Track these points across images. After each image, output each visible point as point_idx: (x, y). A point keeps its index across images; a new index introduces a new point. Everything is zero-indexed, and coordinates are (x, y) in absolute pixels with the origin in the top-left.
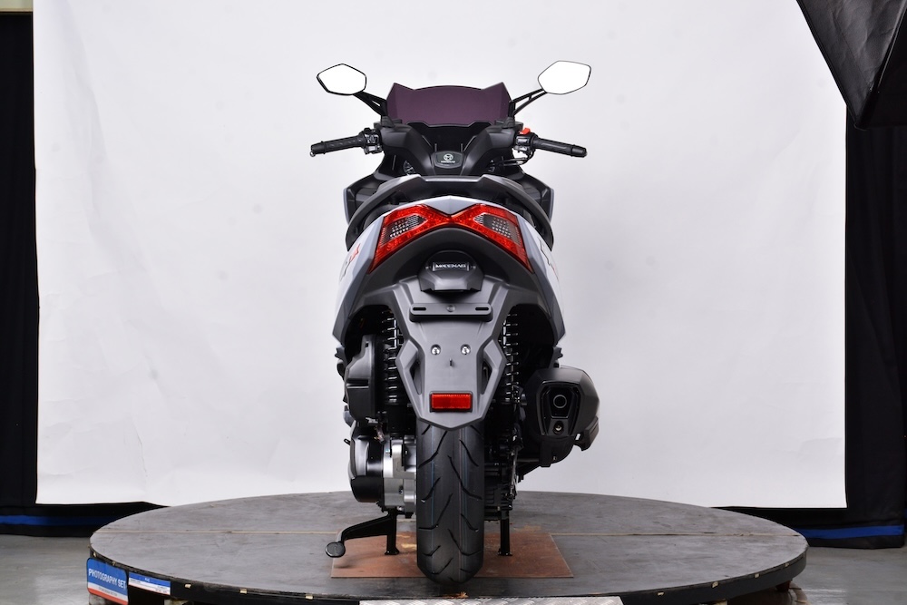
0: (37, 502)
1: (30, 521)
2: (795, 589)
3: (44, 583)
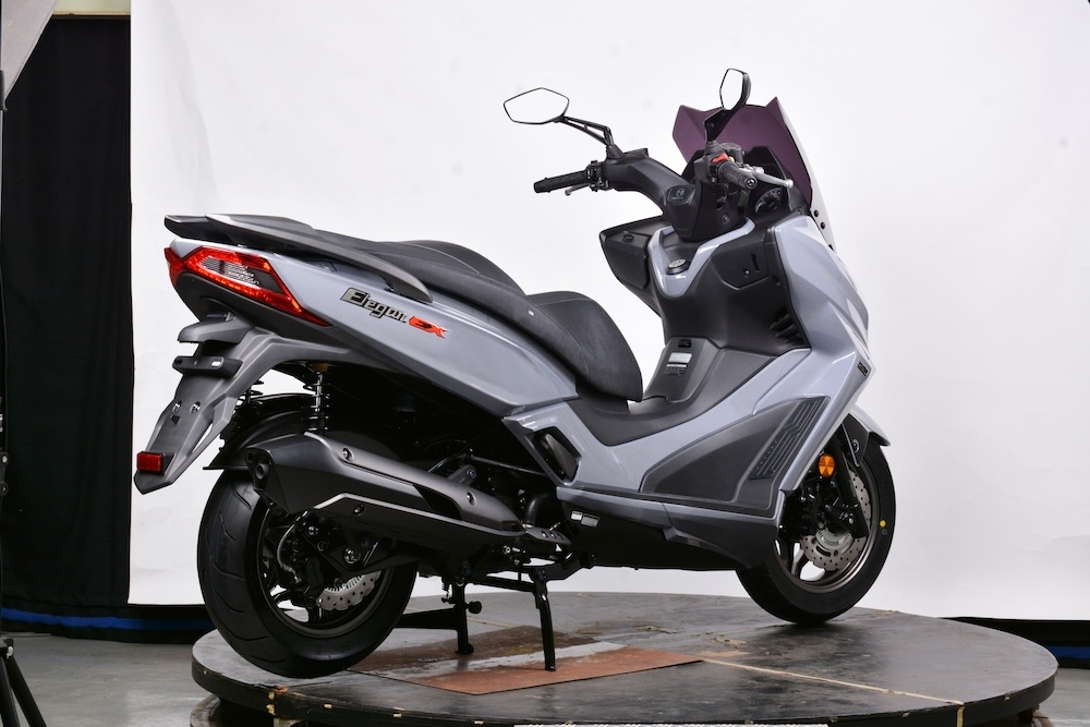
0: (130, 601)
1: (122, 624)
2: (1040, 718)
3: (136, 698)
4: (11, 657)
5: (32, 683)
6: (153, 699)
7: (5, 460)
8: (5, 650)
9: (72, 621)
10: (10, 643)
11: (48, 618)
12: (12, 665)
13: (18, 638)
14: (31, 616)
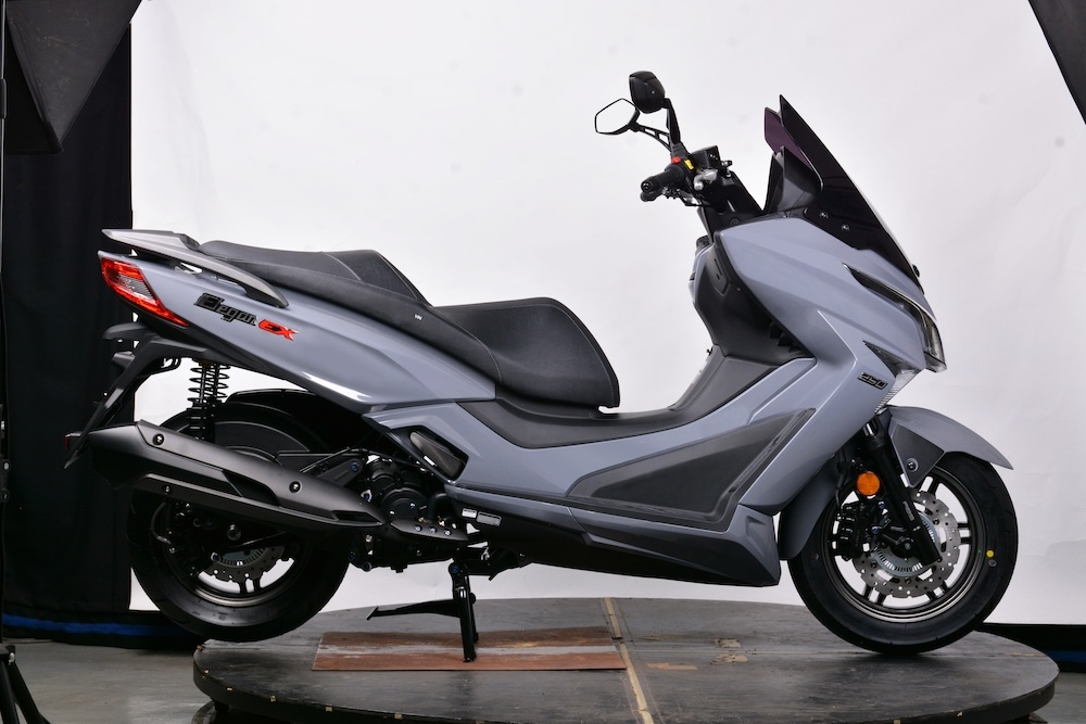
0: (132, 607)
1: (122, 630)
3: (137, 704)
4: (14, 663)
5: (34, 689)
6: (154, 705)
7: (6, 466)
8: (8, 657)
9: (75, 627)
10: (12, 649)
11: (49, 624)
12: (14, 671)
13: (21, 645)
14: (32, 622)
